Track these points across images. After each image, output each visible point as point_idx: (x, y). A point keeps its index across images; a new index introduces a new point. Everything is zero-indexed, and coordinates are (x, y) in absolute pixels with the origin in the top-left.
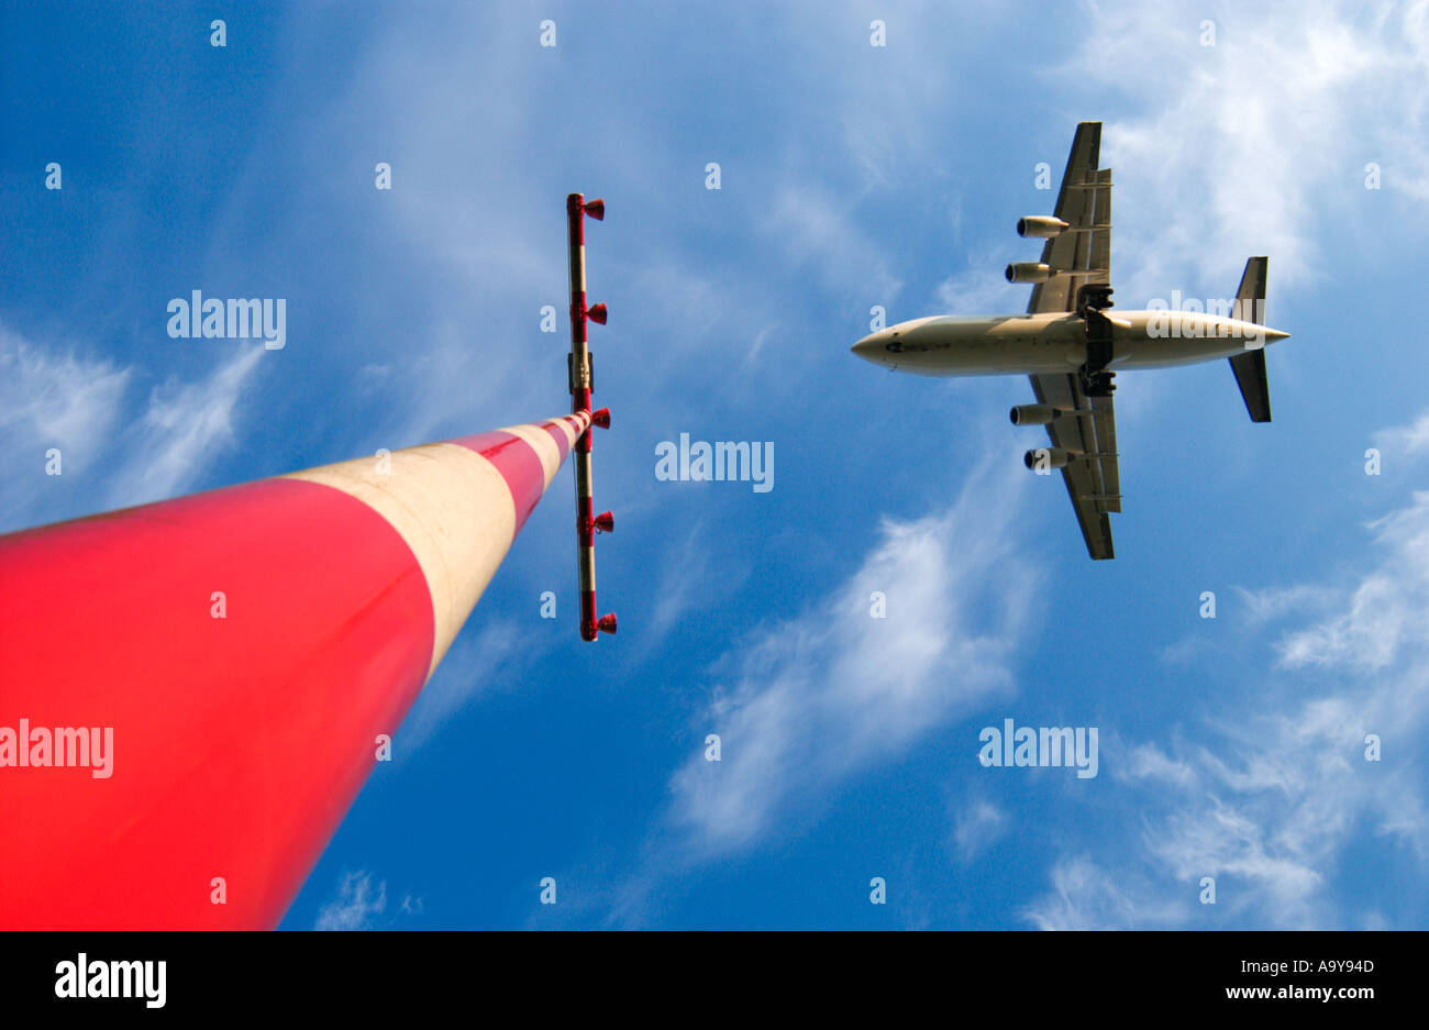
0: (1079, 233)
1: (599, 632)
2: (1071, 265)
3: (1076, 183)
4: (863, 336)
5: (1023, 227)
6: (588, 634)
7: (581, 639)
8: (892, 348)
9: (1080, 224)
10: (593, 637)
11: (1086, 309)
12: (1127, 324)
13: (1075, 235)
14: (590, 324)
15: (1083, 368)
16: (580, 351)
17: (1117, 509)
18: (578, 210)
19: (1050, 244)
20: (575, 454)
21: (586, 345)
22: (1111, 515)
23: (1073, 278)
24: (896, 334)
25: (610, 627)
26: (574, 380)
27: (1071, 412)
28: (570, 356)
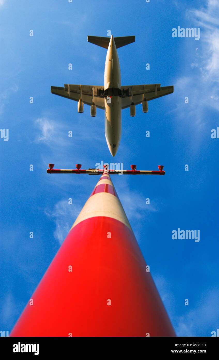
0: (82, 94)
1: (163, 170)
2: (91, 97)
3: (68, 94)
4: (111, 154)
5: (81, 111)
6: (163, 173)
7: (164, 175)
8: (114, 146)
9: (80, 93)
10: (164, 172)
11: (104, 95)
12: (108, 83)
13: (83, 95)
14: (81, 169)
15: (120, 97)
16: (88, 172)
17: (160, 85)
18: (51, 171)
19: (85, 103)
20: (115, 174)
21: (87, 170)
22: (161, 86)
23: (95, 96)
24: (110, 145)
25: (162, 167)
26: (96, 174)
27: (132, 97)
28: (89, 174)
